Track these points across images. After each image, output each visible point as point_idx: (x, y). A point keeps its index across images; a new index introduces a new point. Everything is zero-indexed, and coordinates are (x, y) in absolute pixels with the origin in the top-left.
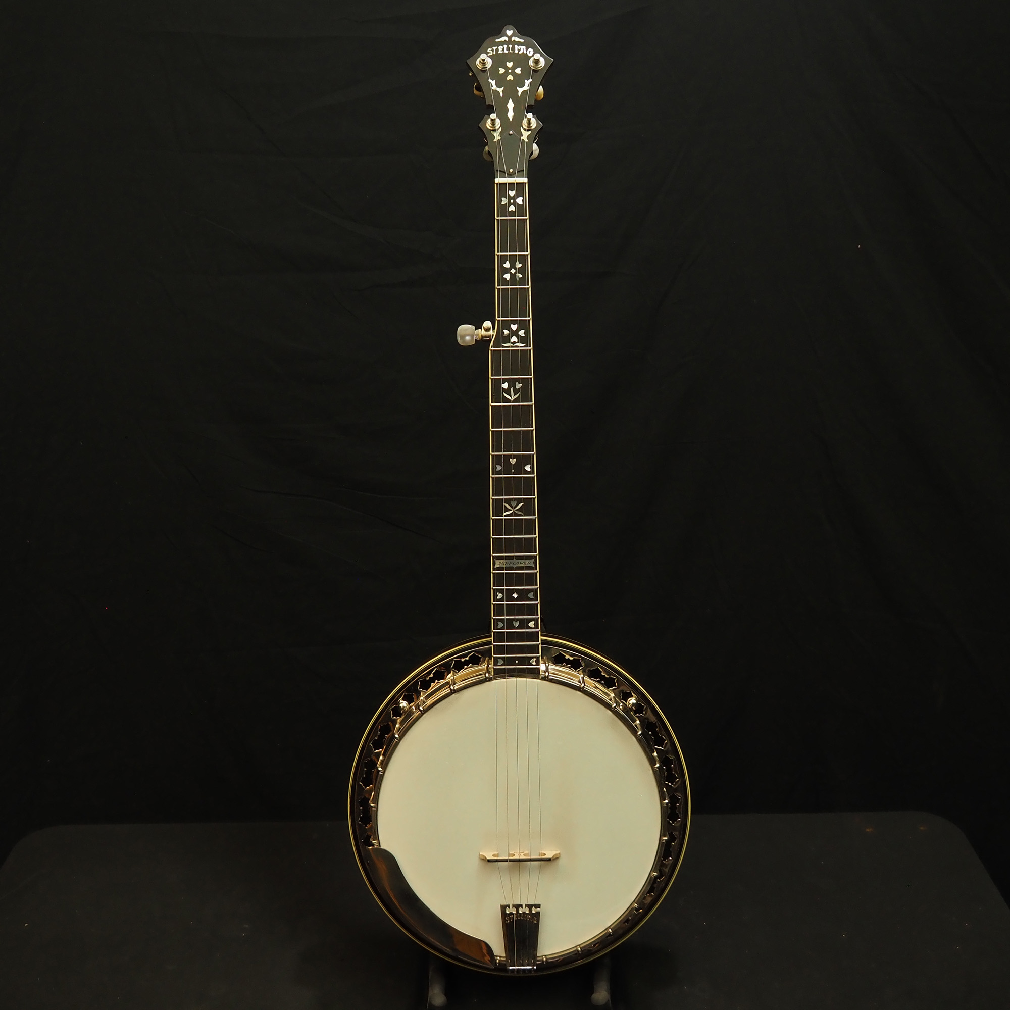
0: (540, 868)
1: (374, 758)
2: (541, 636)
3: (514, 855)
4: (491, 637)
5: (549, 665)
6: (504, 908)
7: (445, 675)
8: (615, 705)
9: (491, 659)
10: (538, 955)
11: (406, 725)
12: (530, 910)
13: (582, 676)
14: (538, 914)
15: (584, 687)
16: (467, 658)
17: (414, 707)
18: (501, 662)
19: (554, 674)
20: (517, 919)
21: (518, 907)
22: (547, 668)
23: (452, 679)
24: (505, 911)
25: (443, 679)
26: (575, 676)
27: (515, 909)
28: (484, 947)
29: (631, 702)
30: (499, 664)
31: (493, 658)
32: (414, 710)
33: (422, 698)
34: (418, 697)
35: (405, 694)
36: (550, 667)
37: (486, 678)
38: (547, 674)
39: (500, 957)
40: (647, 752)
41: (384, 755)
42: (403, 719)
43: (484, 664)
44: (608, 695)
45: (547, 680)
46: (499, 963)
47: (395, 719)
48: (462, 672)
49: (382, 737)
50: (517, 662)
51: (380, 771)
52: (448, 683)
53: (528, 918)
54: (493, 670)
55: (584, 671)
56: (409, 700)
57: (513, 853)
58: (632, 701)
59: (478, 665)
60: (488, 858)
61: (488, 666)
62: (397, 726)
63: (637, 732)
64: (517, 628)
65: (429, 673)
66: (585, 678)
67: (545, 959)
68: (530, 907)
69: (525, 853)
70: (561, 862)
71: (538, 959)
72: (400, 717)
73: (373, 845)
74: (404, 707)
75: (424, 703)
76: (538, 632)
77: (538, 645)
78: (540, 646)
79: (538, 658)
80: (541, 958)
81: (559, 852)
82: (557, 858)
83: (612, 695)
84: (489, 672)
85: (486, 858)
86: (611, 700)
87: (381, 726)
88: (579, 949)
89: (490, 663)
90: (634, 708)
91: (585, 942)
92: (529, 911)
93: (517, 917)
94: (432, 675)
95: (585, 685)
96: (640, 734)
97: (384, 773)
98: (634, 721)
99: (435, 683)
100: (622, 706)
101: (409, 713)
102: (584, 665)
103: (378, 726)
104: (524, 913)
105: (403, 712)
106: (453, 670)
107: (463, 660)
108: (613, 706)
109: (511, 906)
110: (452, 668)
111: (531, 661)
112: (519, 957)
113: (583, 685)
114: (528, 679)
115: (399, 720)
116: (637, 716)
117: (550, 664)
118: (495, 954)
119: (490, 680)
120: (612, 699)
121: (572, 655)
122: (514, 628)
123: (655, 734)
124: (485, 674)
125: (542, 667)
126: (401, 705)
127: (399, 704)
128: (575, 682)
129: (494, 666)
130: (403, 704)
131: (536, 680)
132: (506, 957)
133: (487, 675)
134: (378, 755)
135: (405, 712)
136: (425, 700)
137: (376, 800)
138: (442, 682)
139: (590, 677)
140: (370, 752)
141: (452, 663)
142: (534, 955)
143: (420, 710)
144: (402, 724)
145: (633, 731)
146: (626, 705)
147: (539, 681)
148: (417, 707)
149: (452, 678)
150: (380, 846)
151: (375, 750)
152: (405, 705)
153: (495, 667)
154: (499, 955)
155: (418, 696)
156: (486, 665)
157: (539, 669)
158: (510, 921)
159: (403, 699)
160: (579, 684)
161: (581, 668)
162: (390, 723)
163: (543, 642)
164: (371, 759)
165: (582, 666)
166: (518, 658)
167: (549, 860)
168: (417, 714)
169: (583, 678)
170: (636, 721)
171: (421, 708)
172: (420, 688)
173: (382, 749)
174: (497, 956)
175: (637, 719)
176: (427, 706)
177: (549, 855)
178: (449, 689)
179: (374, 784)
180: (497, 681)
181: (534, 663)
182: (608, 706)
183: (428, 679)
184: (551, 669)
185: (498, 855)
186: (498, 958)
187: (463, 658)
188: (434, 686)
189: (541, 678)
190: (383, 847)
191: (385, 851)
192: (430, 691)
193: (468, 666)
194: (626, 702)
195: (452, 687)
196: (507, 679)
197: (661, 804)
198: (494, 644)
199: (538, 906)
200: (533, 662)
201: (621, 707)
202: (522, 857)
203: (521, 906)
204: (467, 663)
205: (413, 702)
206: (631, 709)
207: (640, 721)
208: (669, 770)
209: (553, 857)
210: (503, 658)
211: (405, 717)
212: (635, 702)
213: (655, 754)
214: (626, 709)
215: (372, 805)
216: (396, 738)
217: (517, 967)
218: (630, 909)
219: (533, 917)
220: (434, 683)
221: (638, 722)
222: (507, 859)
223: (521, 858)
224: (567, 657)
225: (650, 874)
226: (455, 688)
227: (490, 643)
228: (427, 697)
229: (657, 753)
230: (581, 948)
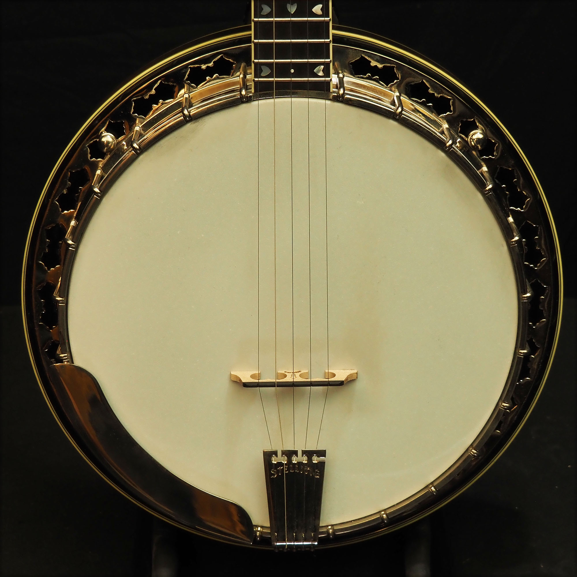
0: (326, 395)
1: (61, 221)
2: (334, 28)
3: (285, 376)
4: (250, 30)
5: (344, 76)
6: (268, 456)
7: (174, 92)
8: (450, 142)
9: (251, 65)
10: (321, 525)
11: (112, 171)
12: (310, 459)
13: (398, 94)
14: (322, 465)
15: (401, 113)
16: (211, 64)
17: (124, 143)
18: (266, 71)
19: (351, 90)
20: (289, 472)
21: (290, 454)
22: (341, 81)
23: (186, 98)
24: (271, 461)
25: (173, 98)
26: (385, 94)
27: (286, 458)
28: (234, 512)
29: (475, 137)
30: (262, 75)
31: (253, 65)
32: (125, 147)
33: (137, 128)
34: (131, 128)
35: (110, 122)
36: (346, 79)
37: (242, 97)
38: (341, 92)
39: (262, 527)
40: (500, 218)
41: (77, 218)
42: (108, 161)
43: (238, 73)
44: (439, 126)
45: (342, 102)
46: (261, 536)
47: (93, 161)
48: (202, 88)
49: (73, 190)
50: (292, 71)
51: (69, 245)
52: (179, 104)
53: (307, 471)
54: (253, 84)
55: (398, 87)
56: (117, 131)
57: (283, 372)
58: (477, 135)
59: (229, 75)
60: (244, 381)
61: (245, 77)
62: (99, 172)
63: (484, 186)
64: (294, 16)
65: (150, 88)
66: (401, 98)
67: (331, 531)
68: (309, 454)
69: (302, 372)
70: (359, 386)
71: (321, 530)
72: (103, 158)
73: (61, 361)
74: (108, 142)
75: (141, 135)
76: (328, 23)
77: (328, 44)
78: (331, 45)
79: (327, 66)
80: (325, 530)
81: (355, 371)
82: (353, 381)
83: (446, 126)
84: (246, 88)
85: (240, 380)
86: (442, 133)
87: (71, 173)
88: (385, 516)
89: (248, 71)
90: (480, 147)
91: (394, 506)
92: (308, 461)
93: (288, 469)
94: (153, 92)
95: (402, 110)
96: (490, 189)
97: (77, 248)
98: (479, 167)
99: (160, 104)
100: (459, 142)
101: (117, 152)
102: (399, 76)
103: (66, 174)
104: (300, 464)
105: (107, 151)
106: (189, 84)
107: (204, 67)
108: (448, 144)
109: (279, 453)
110: (187, 80)
111: (315, 71)
112: (291, 529)
113: (400, 110)
114: (311, 100)
115: (101, 162)
116: (484, 160)
117: (345, 73)
118: (254, 523)
119: (248, 100)
120: (446, 132)
121: (381, 60)
122: (289, 15)
123: (512, 187)
124: (241, 91)
125: (334, 79)
126: (103, 140)
127: (100, 137)
128: (386, 104)
129: (255, 77)
130: (108, 138)
131: (323, 101)
132: (271, 527)
133: (243, 92)
134: (68, 219)
135: (110, 151)
136: (142, 132)
137: (65, 292)
138: (171, 102)
139: (410, 96)
140: (55, 213)
141: (186, 72)
142: (315, 526)
143: (134, 148)
144: (105, 169)
145: (480, 184)
146: (467, 142)
147: (328, 102)
148: (130, 143)
149: (186, 96)
150: (73, 363)
151: (63, 211)
152: (110, 140)
153: (256, 79)
154: (260, 524)
155: (132, 125)
156: (241, 76)
157: (328, 83)
158: (278, 475)
159: (107, 130)
160: (393, 107)
161: (395, 81)
162: (87, 168)
163: (337, 39)
164: (58, 225)
165: (398, 79)
166: (294, 65)
167: (341, 384)
168: (131, 153)
169: (399, 98)
170: (481, 167)
171: (135, 145)
172: (133, 113)
173: (74, 208)
174: (257, 526)
175: (483, 163)
176: (146, 141)
177: (341, 375)
178: (181, 114)
179: (62, 263)
180: (260, 102)
181: (321, 74)
182: (439, 144)
183: (147, 97)
184: (348, 82)
185: (259, 376)
186: (259, 529)
187: (205, 64)
188: (158, 108)
189: (331, 97)
190: (78, 362)
191: (81, 371)
192: (150, 116)
193: (212, 77)
194: (467, 137)
195: (186, 112)
196: (277, 100)
197: (519, 299)
198: (256, 41)
199: (322, 453)
200: (319, 71)
201: (458, 144)
202: (298, 379)
203: (295, 453)
204: (210, 72)
205: (124, 134)
206: (475, 148)
207: (488, 168)
208: (531, 243)
209: (347, 379)
210: (270, 65)
211: (110, 158)
212: (481, 136)
213: (511, 219)
214: (466, 148)
215: (59, 299)
216: (96, 193)
217: (288, 543)
218: (466, 455)
219: (314, 471)
220: (157, 104)
221: (485, 169)
222: (274, 383)
223: (296, 380)
224: (373, 63)
225: (498, 404)
226: (191, 114)
227: (248, 40)
228: (147, 127)
229: (513, 217)
230: (387, 515)
